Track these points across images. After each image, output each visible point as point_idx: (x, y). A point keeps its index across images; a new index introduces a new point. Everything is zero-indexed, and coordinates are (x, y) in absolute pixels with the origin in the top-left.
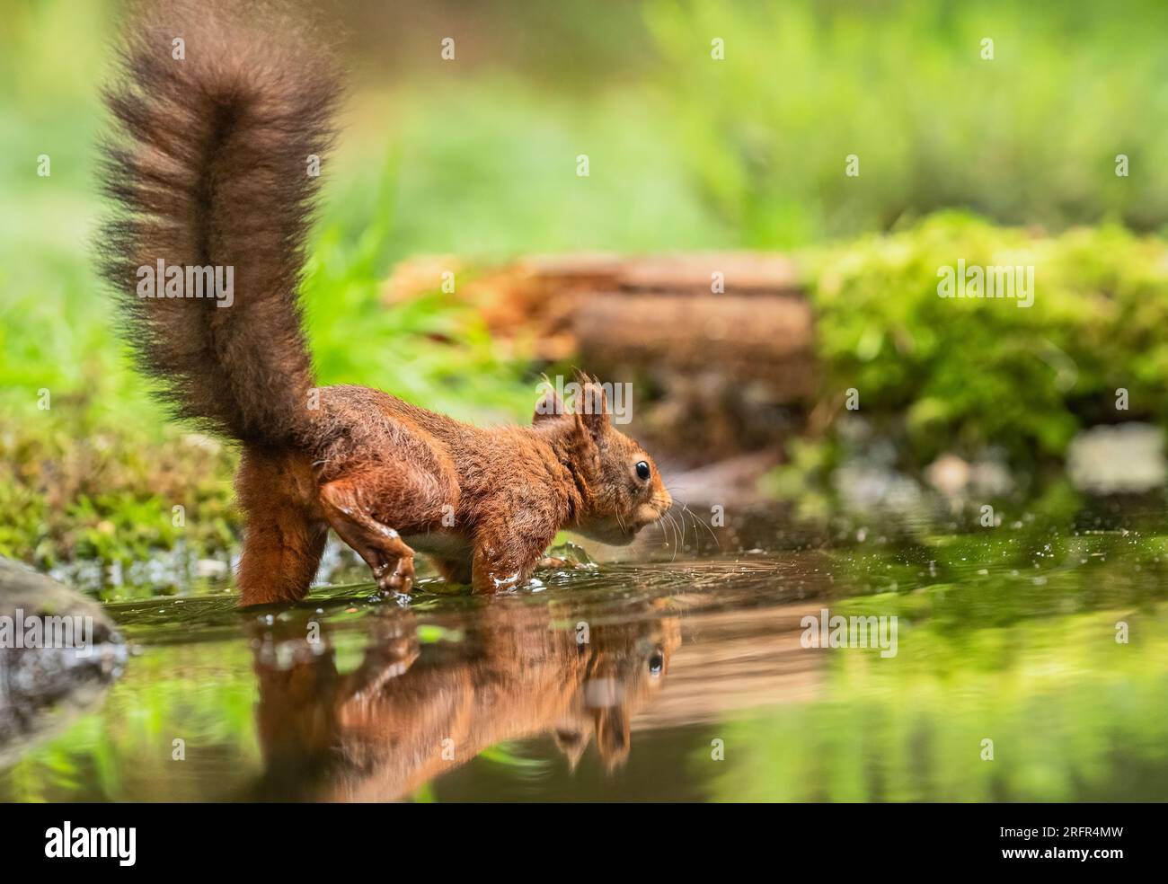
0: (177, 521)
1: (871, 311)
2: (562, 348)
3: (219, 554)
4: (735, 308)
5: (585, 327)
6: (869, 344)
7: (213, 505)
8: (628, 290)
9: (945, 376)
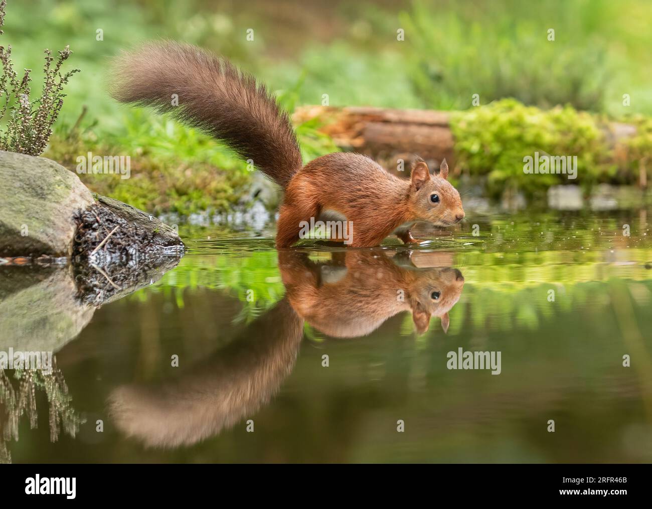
0: (207, 201)
1: (477, 135)
2: (358, 142)
3: (224, 214)
4: (425, 131)
5: (368, 134)
6: (475, 147)
7: (222, 195)
8: (386, 122)
9: (503, 161)
